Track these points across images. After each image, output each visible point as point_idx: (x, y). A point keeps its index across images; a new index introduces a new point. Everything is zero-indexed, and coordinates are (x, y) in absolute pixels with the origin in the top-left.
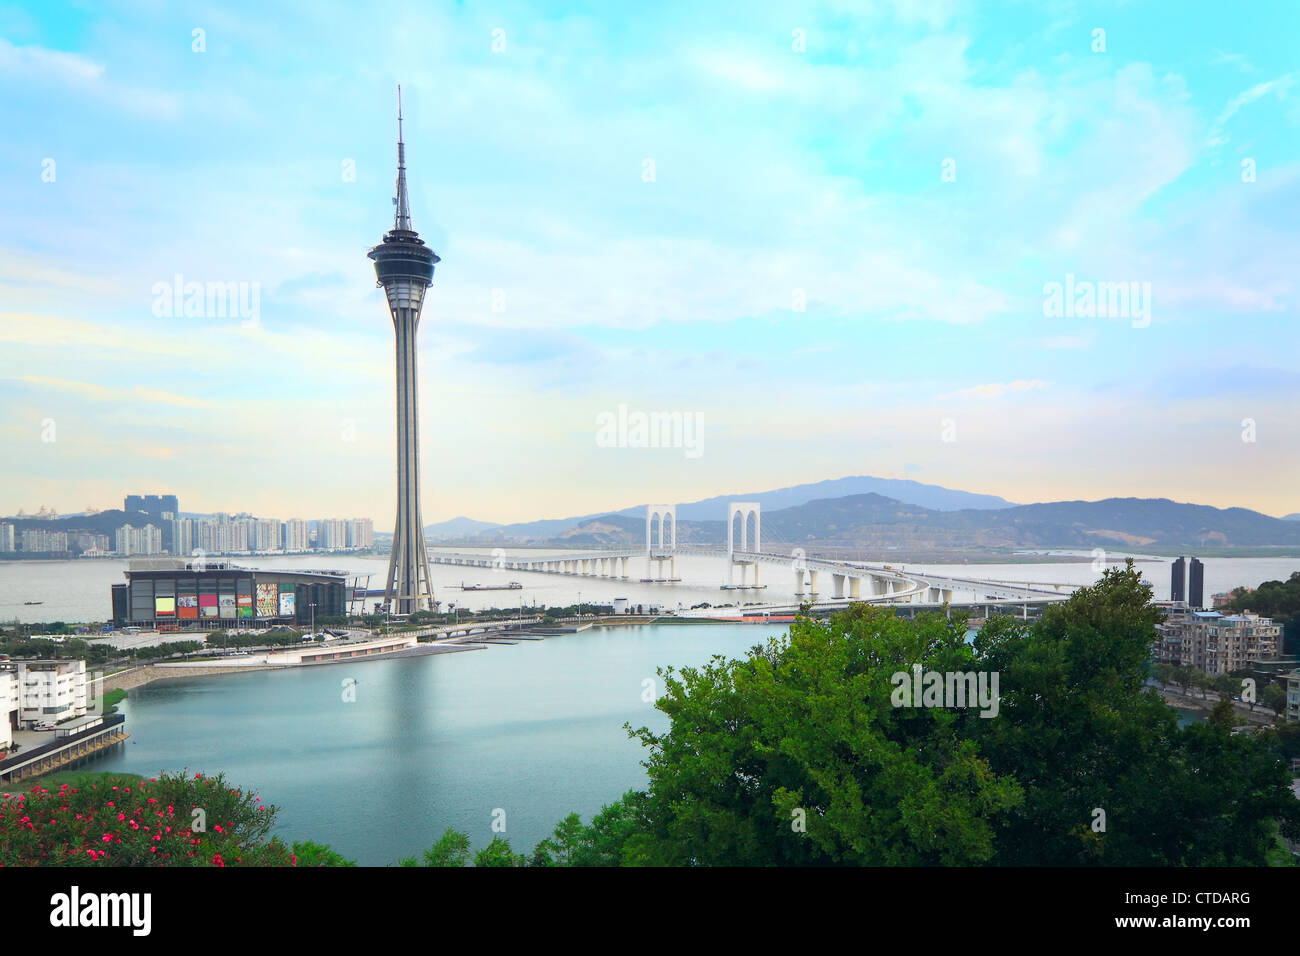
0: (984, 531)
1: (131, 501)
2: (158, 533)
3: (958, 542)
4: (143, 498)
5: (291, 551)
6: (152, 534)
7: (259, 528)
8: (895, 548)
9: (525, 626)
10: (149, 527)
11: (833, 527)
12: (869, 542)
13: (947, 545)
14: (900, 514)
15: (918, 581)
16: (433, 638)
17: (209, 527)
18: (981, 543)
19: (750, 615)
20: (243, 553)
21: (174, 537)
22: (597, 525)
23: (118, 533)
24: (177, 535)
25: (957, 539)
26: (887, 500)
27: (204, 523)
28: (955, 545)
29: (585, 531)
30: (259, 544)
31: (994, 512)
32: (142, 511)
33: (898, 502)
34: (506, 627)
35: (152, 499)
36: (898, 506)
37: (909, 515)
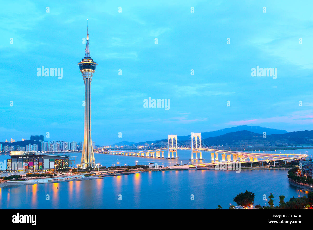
0: (278, 140)
1: (32, 137)
2: (37, 146)
3: (271, 144)
4: (35, 136)
5: (72, 151)
6: (36, 146)
7: (63, 145)
8: (251, 147)
9: (120, 172)
10: (35, 144)
11: (234, 141)
12: (244, 145)
13: (268, 145)
14: (254, 136)
15: (245, 155)
16: (90, 175)
17: (50, 144)
18: (277, 144)
19: (191, 167)
20: (59, 151)
21: (41, 147)
22: (162, 142)
23: (27, 146)
24: (42, 147)
25: (270, 143)
26: (250, 132)
27: (49, 143)
28: (270, 145)
29: (159, 144)
30: (63, 149)
31: (282, 135)
32: (34, 140)
33: (253, 133)
34: (114, 172)
35: (37, 136)
36: (253, 134)
37: (256, 136)
